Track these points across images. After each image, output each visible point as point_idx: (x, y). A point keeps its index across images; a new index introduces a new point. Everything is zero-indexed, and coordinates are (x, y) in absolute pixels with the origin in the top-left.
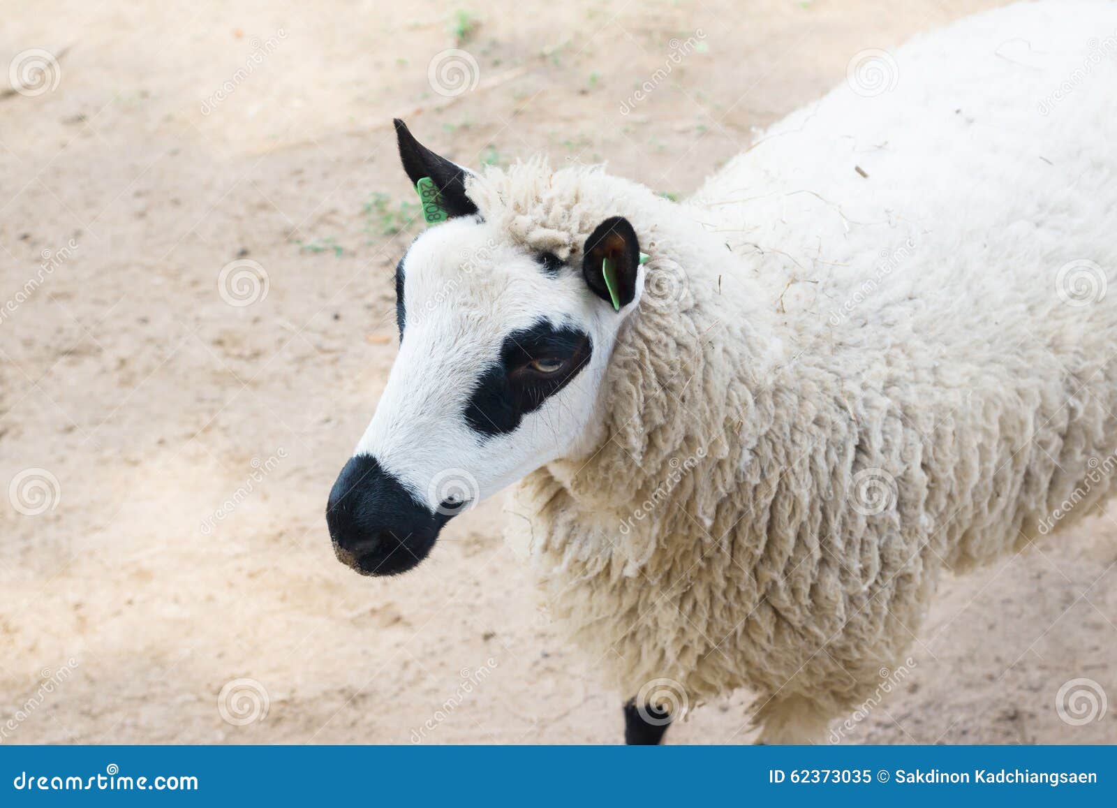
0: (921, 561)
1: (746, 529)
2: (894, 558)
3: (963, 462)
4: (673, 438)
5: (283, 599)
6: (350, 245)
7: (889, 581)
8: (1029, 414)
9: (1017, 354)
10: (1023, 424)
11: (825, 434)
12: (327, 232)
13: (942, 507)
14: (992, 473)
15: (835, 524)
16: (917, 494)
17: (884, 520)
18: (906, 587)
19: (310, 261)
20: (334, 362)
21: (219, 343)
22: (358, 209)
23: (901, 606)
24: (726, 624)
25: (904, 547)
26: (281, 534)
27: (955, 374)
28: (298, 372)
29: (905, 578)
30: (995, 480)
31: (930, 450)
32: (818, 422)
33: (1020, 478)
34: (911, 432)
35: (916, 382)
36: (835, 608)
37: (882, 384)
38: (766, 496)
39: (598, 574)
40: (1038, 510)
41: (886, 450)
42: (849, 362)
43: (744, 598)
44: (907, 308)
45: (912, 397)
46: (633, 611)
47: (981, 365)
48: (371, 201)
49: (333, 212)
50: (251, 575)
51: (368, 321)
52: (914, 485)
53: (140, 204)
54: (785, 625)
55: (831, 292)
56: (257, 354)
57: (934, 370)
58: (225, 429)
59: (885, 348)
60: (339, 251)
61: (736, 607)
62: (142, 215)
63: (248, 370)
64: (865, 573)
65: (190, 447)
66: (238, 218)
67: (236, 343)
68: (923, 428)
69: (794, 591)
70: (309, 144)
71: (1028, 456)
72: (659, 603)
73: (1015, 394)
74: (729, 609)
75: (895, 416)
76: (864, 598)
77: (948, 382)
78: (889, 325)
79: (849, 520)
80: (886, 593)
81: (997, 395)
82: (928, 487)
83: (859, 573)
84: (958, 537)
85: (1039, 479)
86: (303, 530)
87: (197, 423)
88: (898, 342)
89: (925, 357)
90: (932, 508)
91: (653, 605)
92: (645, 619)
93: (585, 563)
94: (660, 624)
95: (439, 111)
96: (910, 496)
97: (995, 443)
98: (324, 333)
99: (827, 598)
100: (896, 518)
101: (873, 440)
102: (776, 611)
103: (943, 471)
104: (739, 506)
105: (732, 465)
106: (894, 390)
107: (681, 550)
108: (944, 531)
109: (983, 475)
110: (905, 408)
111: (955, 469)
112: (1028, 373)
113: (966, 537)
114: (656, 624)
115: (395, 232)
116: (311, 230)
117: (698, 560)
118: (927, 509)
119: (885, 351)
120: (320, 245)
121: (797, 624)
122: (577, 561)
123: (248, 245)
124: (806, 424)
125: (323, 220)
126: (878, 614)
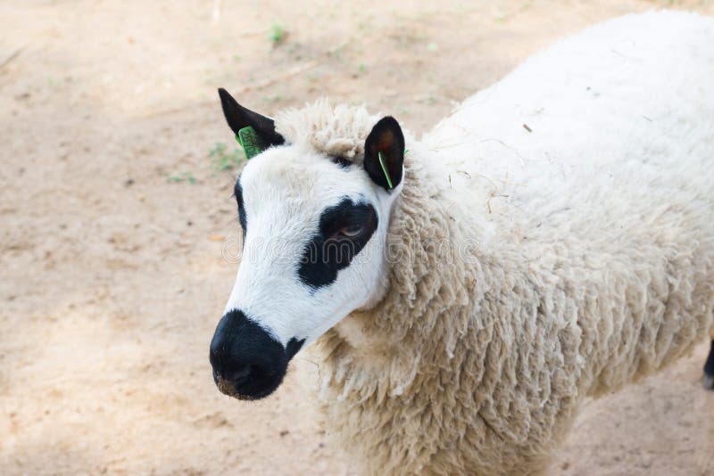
0: (576, 388)
1: (471, 363)
2: (559, 385)
3: (602, 320)
4: (433, 288)
5: (149, 409)
6: (200, 177)
7: (556, 402)
8: (644, 289)
9: (636, 248)
10: (640, 295)
11: (520, 298)
12: (184, 168)
13: (590, 351)
14: (621, 328)
15: (525, 361)
16: (574, 341)
17: (553, 359)
18: (566, 406)
19: (174, 187)
20: (187, 253)
21: (112, 241)
22: (206, 153)
23: (562, 420)
24: (453, 431)
25: (566, 378)
26: (148, 367)
27: (598, 260)
28: (164, 260)
29: (565, 400)
30: (623, 333)
31: (582, 311)
32: (515, 289)
33: (638, 332)
34: (570, 299)
35: (573, 266)
36: (523, 418)
37: (552, 266)
38: (485, 340)
39: (369, 399)
40: (650, 354)
41: (555, 310)
42: (533, 249)
43: (466, 413)
44: (564, 215)
45: (571, 276)
46: (389, 424)
47: (613, 254)
48: (214, 147)
49: (189, 155)
50: (128, 394)
51: (210, 226)
52: (572, 336)
53: (62, 151)
54: (491, 431)
55: (516, 203)
56: (136, 248)
57: (584, 258)
58: (114, 298)
59: (553, 241)
60: (192, 180)
61: (461, 419)
62: (64, 158)
63: (130, 259)
64: (541, 394)
65: (91, 310)
66: (127, 160)
67: (123, 241)
68: (578, 297)
69: (499, 408)
70: (175, 111)
71: (644, 316)
72: (408, 418)
73: (635, 275)
74: (455, 421)
75: (560, 289)
76: (540, 412)
77: (594, 266)
78: (555, 226)
79: (533, 359)
80: (554, 410)
81: (624, 275)
82: (582, 337)
83: (538, 394)
84: (598, 372)
85: (650, 332)
86: (163, 364)
87: (97, 293)
88: (561, 237)
89: (578, 249)
90: (583, 352)
91: (404, 419)
92: (397, 430)
93: (359, 392)
94: (407, 432)
95: (260, 89)
96: (569, 342)
97: (623, 308)
98: (182, 234)
99: (519, 412)
100: (561, 357)
101: (547, 303)
102: (486, 423)
103: (590, 326)
104: (468, 347)
105: (467, 315)
106: (560, 271)
107: (428, 379)
108: (590, 368)
109: (615, 330)
110: (567, 283)
111: (598, 325)
112: (642, 260)
113: (604, 371)
114: (404, 433)
115: (229, 168)
116: (175, 167)
117: (438, 386)
118: (580, 353)
119: (554, 244)
120: (180, 177)
121: (499, 431)
122: (354, 390)
123: (133, 177)
124: (509, 290)
125: (183, 161)
126: (548, 424)
